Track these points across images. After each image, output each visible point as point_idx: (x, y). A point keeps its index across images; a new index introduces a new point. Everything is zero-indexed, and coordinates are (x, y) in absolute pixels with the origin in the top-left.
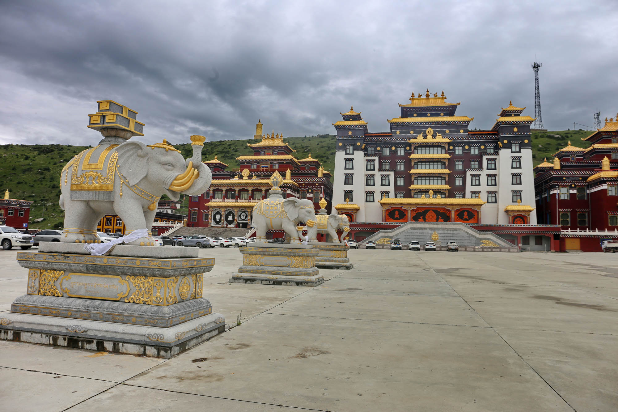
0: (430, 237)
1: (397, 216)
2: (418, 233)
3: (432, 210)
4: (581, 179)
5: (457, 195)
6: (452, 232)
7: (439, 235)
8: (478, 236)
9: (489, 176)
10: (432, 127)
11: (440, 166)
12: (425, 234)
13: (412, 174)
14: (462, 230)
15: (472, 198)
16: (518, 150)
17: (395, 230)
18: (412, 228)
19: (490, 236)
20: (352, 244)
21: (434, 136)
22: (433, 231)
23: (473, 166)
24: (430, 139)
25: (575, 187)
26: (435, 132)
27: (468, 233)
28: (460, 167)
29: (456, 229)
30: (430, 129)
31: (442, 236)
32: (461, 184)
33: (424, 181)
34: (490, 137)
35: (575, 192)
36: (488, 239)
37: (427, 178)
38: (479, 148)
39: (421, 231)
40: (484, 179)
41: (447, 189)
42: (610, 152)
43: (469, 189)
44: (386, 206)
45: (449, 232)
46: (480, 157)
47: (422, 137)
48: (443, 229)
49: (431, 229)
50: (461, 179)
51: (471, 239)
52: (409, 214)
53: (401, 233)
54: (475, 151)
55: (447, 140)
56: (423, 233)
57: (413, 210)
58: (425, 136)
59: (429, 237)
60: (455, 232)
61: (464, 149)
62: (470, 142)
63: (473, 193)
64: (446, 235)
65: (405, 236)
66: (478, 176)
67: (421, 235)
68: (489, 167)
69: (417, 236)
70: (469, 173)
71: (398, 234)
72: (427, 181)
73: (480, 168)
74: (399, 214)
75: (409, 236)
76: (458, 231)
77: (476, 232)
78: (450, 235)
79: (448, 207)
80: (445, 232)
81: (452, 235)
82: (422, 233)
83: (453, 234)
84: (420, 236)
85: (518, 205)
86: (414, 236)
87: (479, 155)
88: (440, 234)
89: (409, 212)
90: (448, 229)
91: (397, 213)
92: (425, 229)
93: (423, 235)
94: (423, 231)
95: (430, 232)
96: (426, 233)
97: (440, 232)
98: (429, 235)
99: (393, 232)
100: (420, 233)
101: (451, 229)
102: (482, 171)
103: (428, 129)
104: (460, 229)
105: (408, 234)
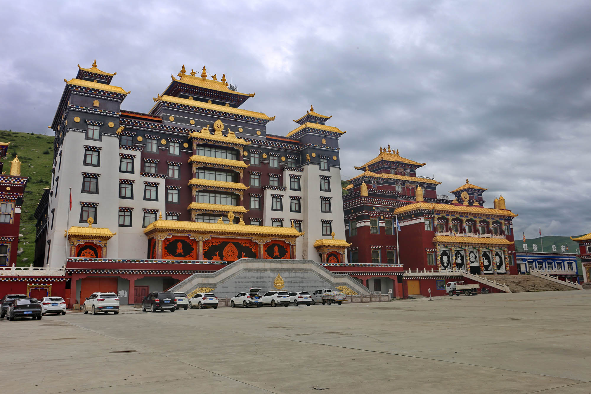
0: (272, 282)
1: (180, 250)
2: (254, 277)
3: (232, 243)
4: (388, 210)
5: (252, 223)
6: (301, 275)
7: (284, 280)
8: (332, 280)
9: (292, 198)
10: (223, 121)
11: (230, 178)
12: (265, 280)
13: (194, 185)
14: (314, 271)
15: (273, 226)
16: (326, 168)
17: (220, 274)
18: (246, 270)
19: (346, 280)
20: (182, 300)
21: (225, 134)
22: (276, 274)
23: (271, 183)
24: (218, 136)
25: (383, 220)
26: (226, 128)
27: (320, 275)
28: (257, 183)
29: (306, 271)
30: (219, 122)
31: (288, 282)
32: (257, 207)
33: (207, 198)
34: (292, 146)
35: (384, 225)
36: (345, 284)
37: (211, 195)
38: (279, 160)
39: (258, 274)
40: (286, 202)
41: (243, 213)
42: (394, 184)
43: (269, 214)
44: (163, 234)
45: (297, 274)
46: (281, 170)
47: (208, 131)
48: (289, 270)
49: (273, 270)
50: (257, 199)
51: (325, 285)
52: (201, 249)
53: (228, 278)
54: (274, 163)
55: (242, 141)
56: (263, 277)
57: (205, 242)
58: (213, 131)
59: (270, 284)
60: (305, 275)
61: (261, 158)
62: (269, 149)
63: (275, 220)
64: (292, 280)
65: (236, 282)
66: (280, 197)
67: (259, 280)
68: (293, 187)
69: (254, 282)
70: (268, 193)
71: (225, 279)
72: (212, 199)
73: (281, 186)
74: (183, 248)
75: (242, 282)
76: (309, 274)
77: (330, 275)
78: (297, 280)
79: (254, 238)
80: (293, 274)
81: (301, 280)
82: (260, 277)
83: (302, 278)
84: (257, 282)
85: (332, 239)
86: (248, 282)
87: (279, 168)
88: (286, 278)
89: (201, 244)
90: (296, 271)
91: (180, 245)
92: (265, 270)
93: (262, 280)
94: (263, 274)
95: (272, 275)
96: (266, 277)
97: (286, 275)
98: (271, 280)
99: (217, 275)
100: (257, 278)
101: (300, 270)
102: (285, 190)
103: (217, 121)
104: (311, 270)
105: (240, 280)
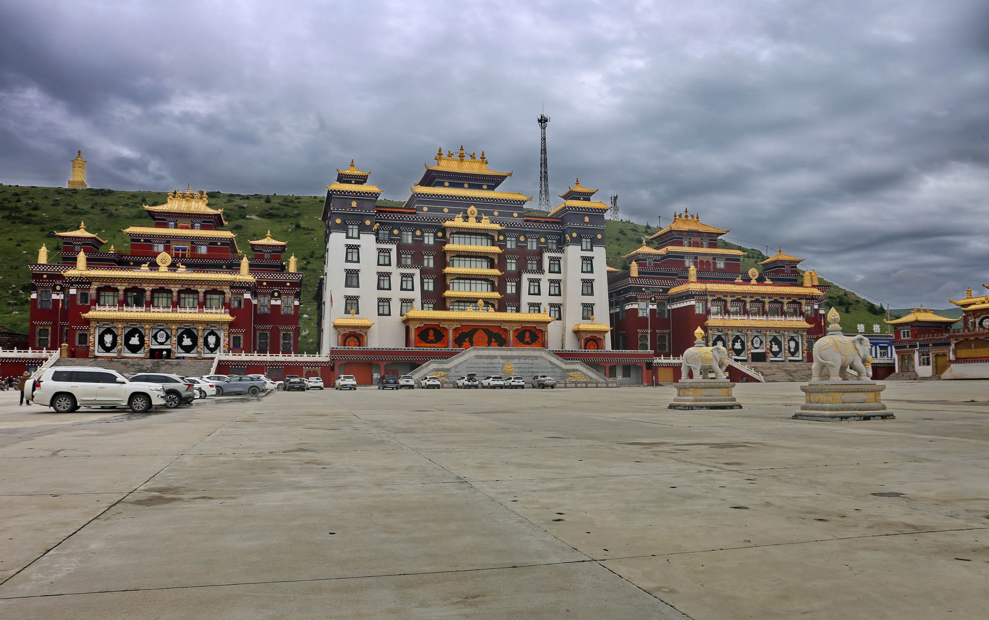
0: (502, 368)
1: (431, 337)
2: (485, 363)
4: (661, 290)
5: (509, 308)
6: (530, 361)
7: (513, 366)
8: (563, 366)
9: (551, 281)
10: (476, 206)
11: (485, 264)
12: (495, 365)
13: (448, 274)
14: (544, 358)
15: (529, 312)
16: (589, 247)
17: (453, 360)
18: (477, 357)
19: (579, 366)
21: (479, 220)
22: (506, 360)
23: (529, 267)
24: (472, 224)
25: (654, 302)
26: (479, 213)
27: (550, 362)
28: (513, 268)
29: (536, 358)
30: (472, 208)
31: (518, 368)
32: (514, 291)
33: (462, 286)
34: (553, 226)
35: (655, 307)
36: (577, 370)
37: (467, 281)
38: (539, 242)
39: (489, 361)
40: (545, 286)
41: (497, 299)
42: (683, 257)
43: (526, 299)
44: (415, 322)
45: (527, 361)
46: (539, 254)
47: (461, 219)
48: (519, 357)
49: (503, 357)
50: (514, 284)
51: (555, 371)
52: (451, 336)
53: (461, 363)
54: (532, 245)
55: (497, 226)
56: (493, 363)
57: (455, 330)
58: (466, 218)
59: (500, 370)
60: (535, 361)
61: (518, 240)
62: (526, 231)
63: (531, 305)
64: (523, 366)
65: (467, 367)
66: (538, 281)
67: (489, 366)
68: (552, 270)
69: (484, 367)
70: (525, 277)
71: (458, 365)
72: (467, 286)
73: (541, 270)
74: (434, 335)
75: (474, 367)
76: (539, 361)
77: (561, 361)
78: (528, 366)
79: (504, 324)
80: (522, 361)
81: (530, 366)
82: (491, 363)
83: (532, 364)
84: (488, 367)
85: (591, 324)
86: (479, 368)
87: (538, 250)
88: (516, 364)
89: (451, 332)
90: (526, 358)
91: (431, 333)
92: (495, 357)
93: (492, 366)
94: (493, 361)
95: (502, 361)
96: (496, 363)
97: (516, 361)
98: (501, 365)
99: (450, 362)
100: (488, 364)
101: (530, 357)
102: (543, 274)
103: (470, 208)
104: (541, 357)
105: (471, 366)
